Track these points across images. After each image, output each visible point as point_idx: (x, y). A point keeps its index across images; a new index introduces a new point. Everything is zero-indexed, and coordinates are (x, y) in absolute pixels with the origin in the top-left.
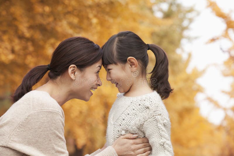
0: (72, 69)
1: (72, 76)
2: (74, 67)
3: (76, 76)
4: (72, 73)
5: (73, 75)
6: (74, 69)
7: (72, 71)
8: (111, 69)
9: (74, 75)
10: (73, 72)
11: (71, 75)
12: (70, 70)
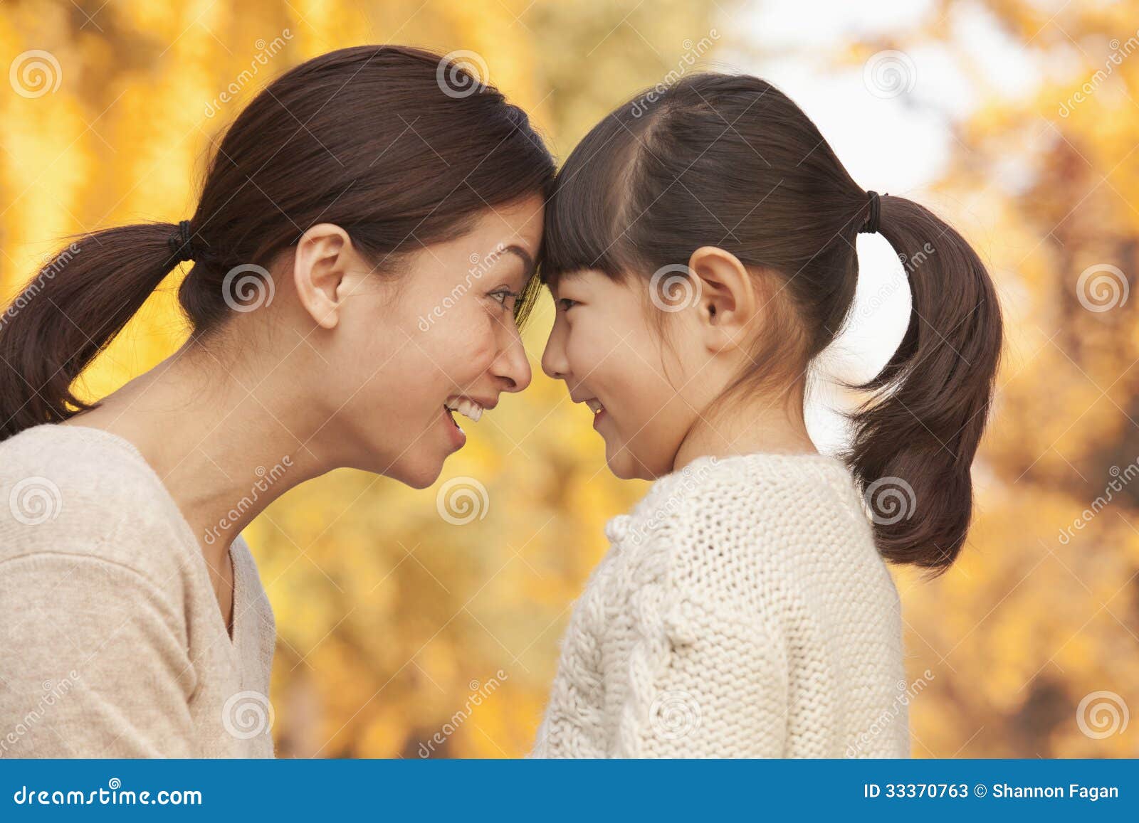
0: (319, 251)
1: (319, 304)
2: (337, 241)
3: (342, 301)
4: (321, 282)
5: (322, 294)
6: (332, 252)
7: (322, 272)
8: (579, 303)
9: (336, 298)
10: (331, 277)
11: (310, 291)
12: (305, 261)
